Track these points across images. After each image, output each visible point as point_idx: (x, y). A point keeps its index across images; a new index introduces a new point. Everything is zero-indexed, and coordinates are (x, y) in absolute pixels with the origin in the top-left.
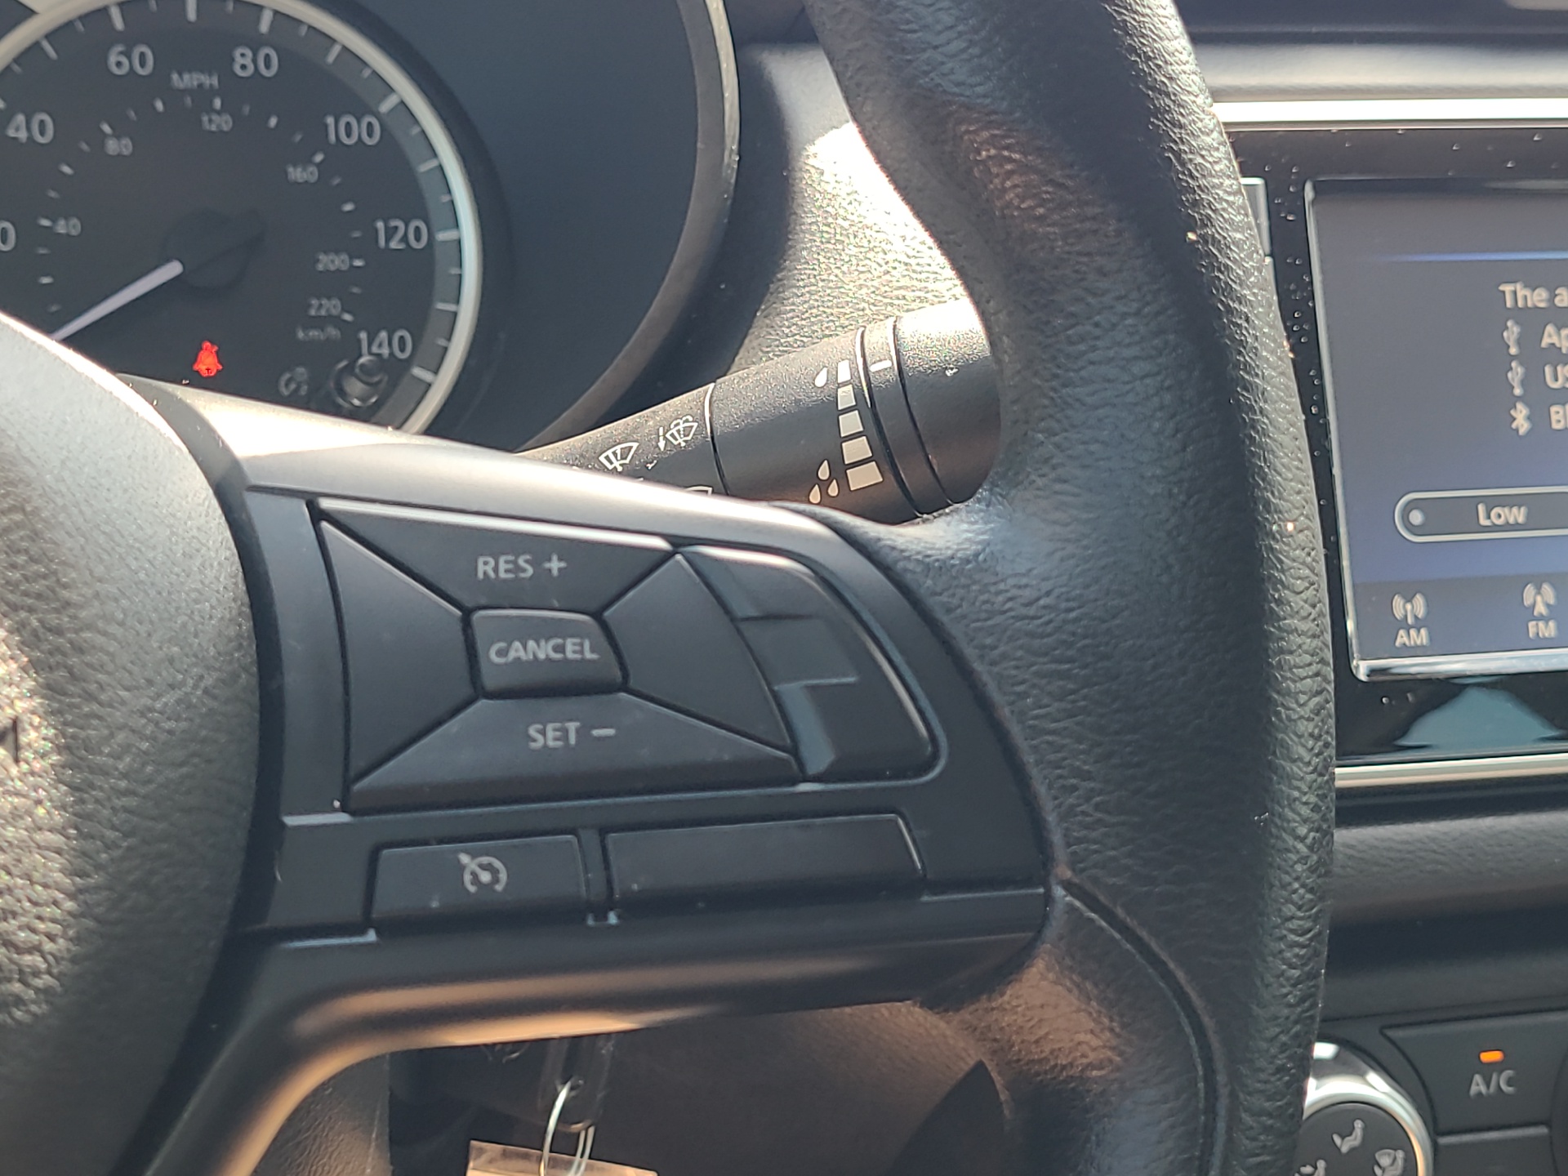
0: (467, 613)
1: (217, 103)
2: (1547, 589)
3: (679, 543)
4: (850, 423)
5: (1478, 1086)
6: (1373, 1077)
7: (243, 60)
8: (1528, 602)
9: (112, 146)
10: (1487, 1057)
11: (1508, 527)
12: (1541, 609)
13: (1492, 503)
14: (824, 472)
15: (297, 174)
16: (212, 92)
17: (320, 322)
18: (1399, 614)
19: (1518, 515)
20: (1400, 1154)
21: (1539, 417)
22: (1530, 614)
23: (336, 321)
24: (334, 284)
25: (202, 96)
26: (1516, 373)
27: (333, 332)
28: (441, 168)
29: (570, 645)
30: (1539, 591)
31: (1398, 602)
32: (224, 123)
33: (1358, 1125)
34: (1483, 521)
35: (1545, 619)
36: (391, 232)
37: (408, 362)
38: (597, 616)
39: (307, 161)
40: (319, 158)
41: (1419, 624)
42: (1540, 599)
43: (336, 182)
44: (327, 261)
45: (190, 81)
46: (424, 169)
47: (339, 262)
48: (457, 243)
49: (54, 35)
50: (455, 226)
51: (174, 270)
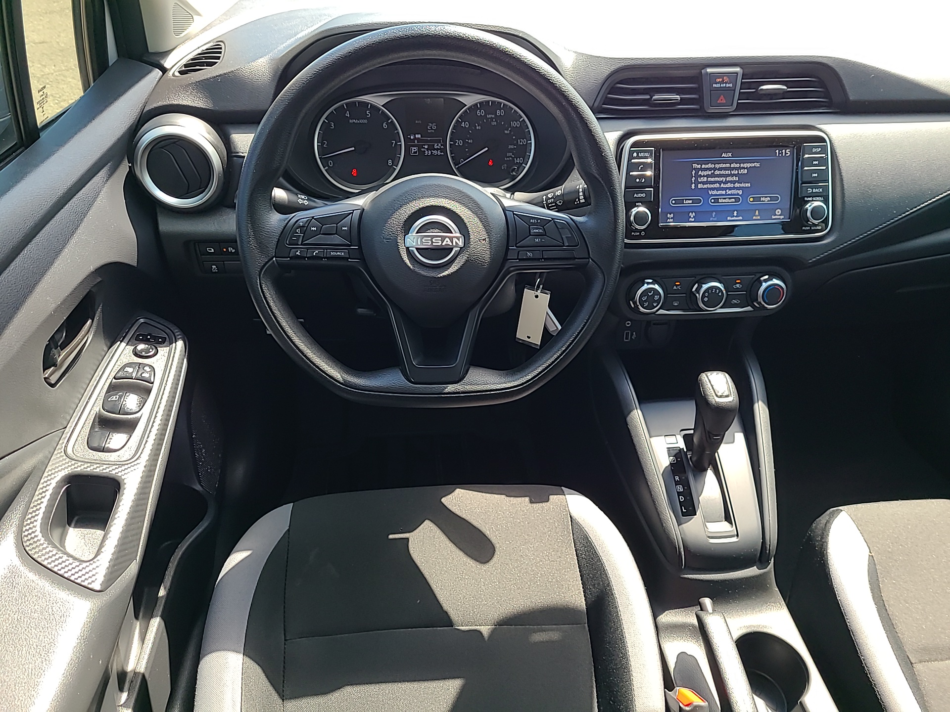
0: (529, 226)
1: (494, 120)
2: (694, 213)
3: (553, 219)
4: (581, 194)
5: (675, 288)
6: (656, 285)
7: (498, 112)
8: (690, 215)
9: (477, 128)
10: (677, 283)
11: (688, 204)
12: (692, 217)
13: (686, 200)
14: (577, 200)
15: (506, 132)
16: (493, 118)
17: (509, 157)
18: (668, 217)
19: (691, 202)
20: (658, 296)
21: (696, 186)
22: (690, 217)
23: (511, 157)
24: (511, 150)
25: (492, 118)
26: (693, 179)
27: (511, 158)
28: (529, 130)
29: (540, 230)
30: (692, 213)
31: (669, 215)
32: (495, 123)
33: (652, 292)
34: (684, 202)
35: (693, 218)
36: (520, 142)
37: (522, 163)
38: (543, 227)
39: (507, 130)
40: (510, 129)
41: (671, 218)
42: (692, 215)
43: (512, 133)
44: (510, 147)
45: (490, 116)
46: (526, 130)
47: (512, 147)
48: (531, 143)
49: (469, 109)
50: (531, 140)
51: (487, 149)
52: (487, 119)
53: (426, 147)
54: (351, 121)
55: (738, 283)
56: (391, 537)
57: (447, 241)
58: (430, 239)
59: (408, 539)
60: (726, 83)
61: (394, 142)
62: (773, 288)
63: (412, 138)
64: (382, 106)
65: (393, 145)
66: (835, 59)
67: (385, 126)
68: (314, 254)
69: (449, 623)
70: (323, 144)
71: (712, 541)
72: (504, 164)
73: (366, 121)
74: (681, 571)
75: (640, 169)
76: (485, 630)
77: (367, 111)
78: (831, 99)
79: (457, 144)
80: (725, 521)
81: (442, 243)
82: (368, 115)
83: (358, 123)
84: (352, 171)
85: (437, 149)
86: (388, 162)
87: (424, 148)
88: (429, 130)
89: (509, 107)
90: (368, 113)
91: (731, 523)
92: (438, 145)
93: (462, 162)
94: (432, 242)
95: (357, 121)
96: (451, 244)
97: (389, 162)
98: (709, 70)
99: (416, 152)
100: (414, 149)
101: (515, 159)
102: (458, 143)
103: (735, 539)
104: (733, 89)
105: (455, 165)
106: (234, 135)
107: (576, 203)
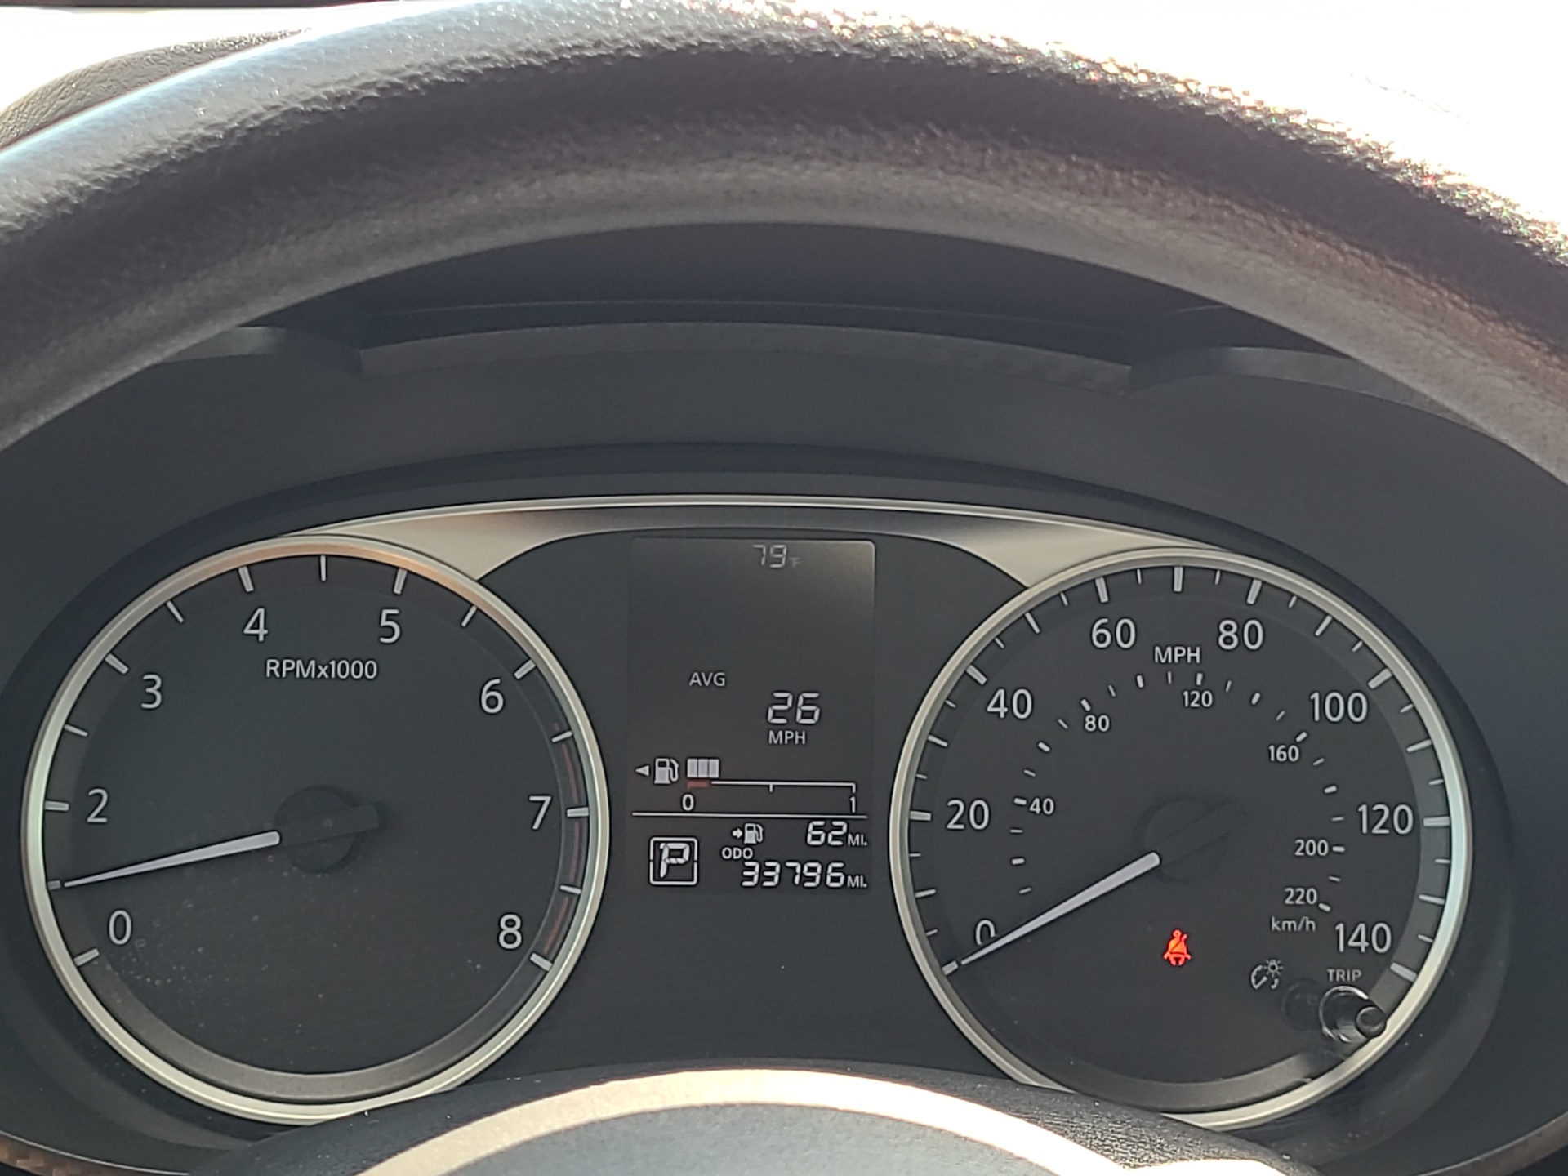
1: (1200, 680)
7: (1227, 630)
9: (1090, 721)
15: (1279, 754)
16: (1195, 667)
17: (1296, 913)
23: (1313, 911)
24: (1310, 872)
25: (1185, 668)
27: (1308, 923)
28: (1431, 750)
36: (1375, 817)
37: (1389, 957)
39: (1287, 743)
40: (1301, 737)
43: (1319, 763)
44: (1305, 848)
45: (1172, 654)
46: (1414, 750)
47: (1316, 848)
48: (1446, 828)
49: (1039, 609)
50: (1445, 810)
51: (1153, 859)
52: (1156, 672)
53: (751, 837)
54: (275, 666)
61: (545, 802)
63: (663, 776)
64: (480, 582)
65: (537, 824)
67: (492, 702)
70: (83, 804)
72: (1262, 957)
79: (955, 825)
82: (389, 617)
85: (824, 855)
87: (741, 843)
88: (777, 728)
89: (1303, 603)
92: (828, 827)
93: (987, 940)
99: (682, 872)
100: (674, 850)
101: (1340, 928)
102: (965, 820)
105: (942, 953)
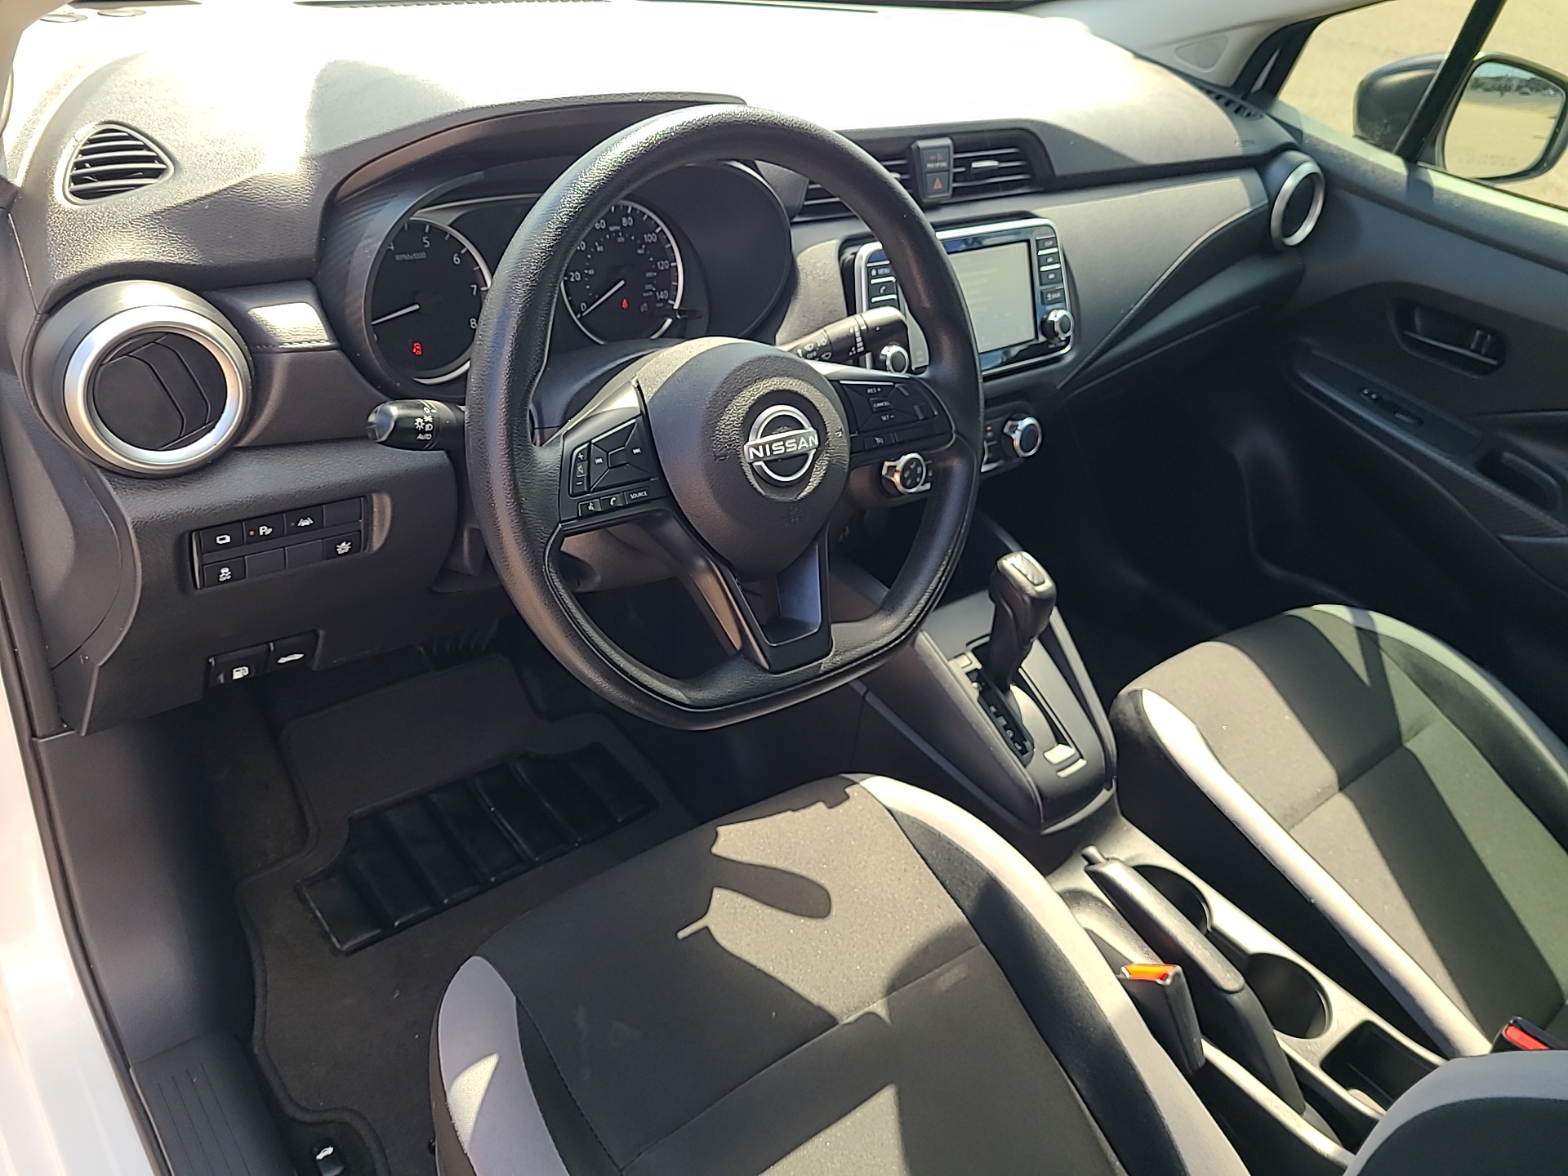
1: (620, 234)
3: (894, 383)
4: (859, 339)
7: (624, 220)
9: (599, 249)
15: (640, 251)
16: (619, 231)
17: (648, 291)
20: (921, 468)
23: (652, 291)
24: (650, 280)
25: (617, 232)
27: (651, 293)
28: (672, 245)
32: (622, 239)
33: (915, 463)
36: (661, 265)
37: (668, 300)
39: (641, 248)
40: (644, 247)
43: (648, 252)
44: (649, 274)
45: (614, 229)
46: (667, 247)
47: (651, 274)
48: (676, 266)
50: (675, 261)
51: (622, 283)
52: (610, 233)
54: (397, 258)
55: (989, 431)
56: (681, 935)
57: (803, 443)
58: (782, 443)
59: (707, 928)
60: (940, 161)
61: (475, 286)
62: (1028, 432)
64: (450, 226)
65: (475, 293)
66: (1032, 122)
67: (457, 261)
68: (612, 503)
69: (832, 1021)
71: (1063, 774)
72: (643, 303)
73: (423, 255)
74: (1040, 827)
75: (882, 291)
76: (879, 1008)
77: (424, 238)
78: (1033, 174)
79: (572, 280)
80: (1059, 743)
81: (798, 446)
82: (426, 244)
83: (413, 260)
84: (413, 347)
86: (470, 323)
89: (640, 212)
90: (425, 241)
91: (1067, 744)
93: (586, 308)
94: (786, 448)
95: (407, 257)
96: (807, 446)
97: (472, 323)
98: (922, 144)
101: (657, 294)
102: (574, 278)
103: (1081, 763)
104: (947, 168)
105: (576, 313)
106: (254, 310)
107: (851, 354)
